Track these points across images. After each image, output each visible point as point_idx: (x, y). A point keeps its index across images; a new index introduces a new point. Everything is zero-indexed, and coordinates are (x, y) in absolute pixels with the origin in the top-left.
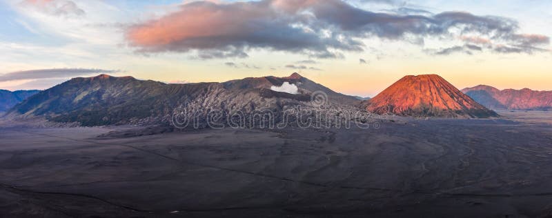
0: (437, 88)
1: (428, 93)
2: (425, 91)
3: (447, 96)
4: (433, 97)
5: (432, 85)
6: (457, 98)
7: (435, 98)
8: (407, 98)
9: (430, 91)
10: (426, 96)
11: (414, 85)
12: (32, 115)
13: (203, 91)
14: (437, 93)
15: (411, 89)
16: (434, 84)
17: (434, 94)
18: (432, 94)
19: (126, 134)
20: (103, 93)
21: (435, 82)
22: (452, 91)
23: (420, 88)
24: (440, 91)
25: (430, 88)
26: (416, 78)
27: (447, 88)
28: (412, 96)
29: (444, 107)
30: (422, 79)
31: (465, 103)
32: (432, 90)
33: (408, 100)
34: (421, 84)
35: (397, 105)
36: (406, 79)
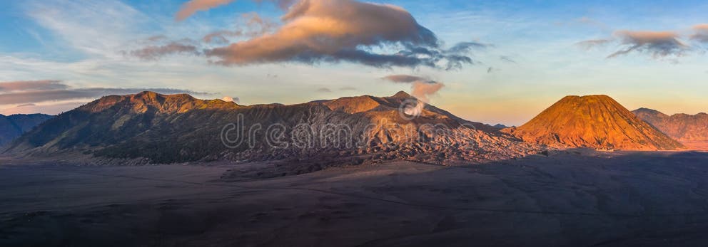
0: (610, 113)
1: (601, 119)
2: (596, 116)
3: (623, 123)
4: (607, 124)
5: (603, 108)
6: (636, 125)
7: (610, 126)
8: (574, 125)
9: (602, 116)
10: (598, 122)
11: (580, 108)
12: (56, 149)
13: (303, 115)
14: (612, 119)
15: (577, 113)
16: (606, 107)
17: (607, 120)
18: (605, 120)
19: (259, 174)
20: (153, 117)
21: (607, 105)
22: (629, 117)
23: (590, 113)
24: (615, 116)
25: (602, 112)
26: (582, 99)
27: (621, 113)
28: (580, 121)
29: (624, 136)
30: (591, 101)
31: (645, 131)
32: (604, 114)
33: (577, 128)
34: (589, 108)
35: (562, 133)
36: (568, 100)
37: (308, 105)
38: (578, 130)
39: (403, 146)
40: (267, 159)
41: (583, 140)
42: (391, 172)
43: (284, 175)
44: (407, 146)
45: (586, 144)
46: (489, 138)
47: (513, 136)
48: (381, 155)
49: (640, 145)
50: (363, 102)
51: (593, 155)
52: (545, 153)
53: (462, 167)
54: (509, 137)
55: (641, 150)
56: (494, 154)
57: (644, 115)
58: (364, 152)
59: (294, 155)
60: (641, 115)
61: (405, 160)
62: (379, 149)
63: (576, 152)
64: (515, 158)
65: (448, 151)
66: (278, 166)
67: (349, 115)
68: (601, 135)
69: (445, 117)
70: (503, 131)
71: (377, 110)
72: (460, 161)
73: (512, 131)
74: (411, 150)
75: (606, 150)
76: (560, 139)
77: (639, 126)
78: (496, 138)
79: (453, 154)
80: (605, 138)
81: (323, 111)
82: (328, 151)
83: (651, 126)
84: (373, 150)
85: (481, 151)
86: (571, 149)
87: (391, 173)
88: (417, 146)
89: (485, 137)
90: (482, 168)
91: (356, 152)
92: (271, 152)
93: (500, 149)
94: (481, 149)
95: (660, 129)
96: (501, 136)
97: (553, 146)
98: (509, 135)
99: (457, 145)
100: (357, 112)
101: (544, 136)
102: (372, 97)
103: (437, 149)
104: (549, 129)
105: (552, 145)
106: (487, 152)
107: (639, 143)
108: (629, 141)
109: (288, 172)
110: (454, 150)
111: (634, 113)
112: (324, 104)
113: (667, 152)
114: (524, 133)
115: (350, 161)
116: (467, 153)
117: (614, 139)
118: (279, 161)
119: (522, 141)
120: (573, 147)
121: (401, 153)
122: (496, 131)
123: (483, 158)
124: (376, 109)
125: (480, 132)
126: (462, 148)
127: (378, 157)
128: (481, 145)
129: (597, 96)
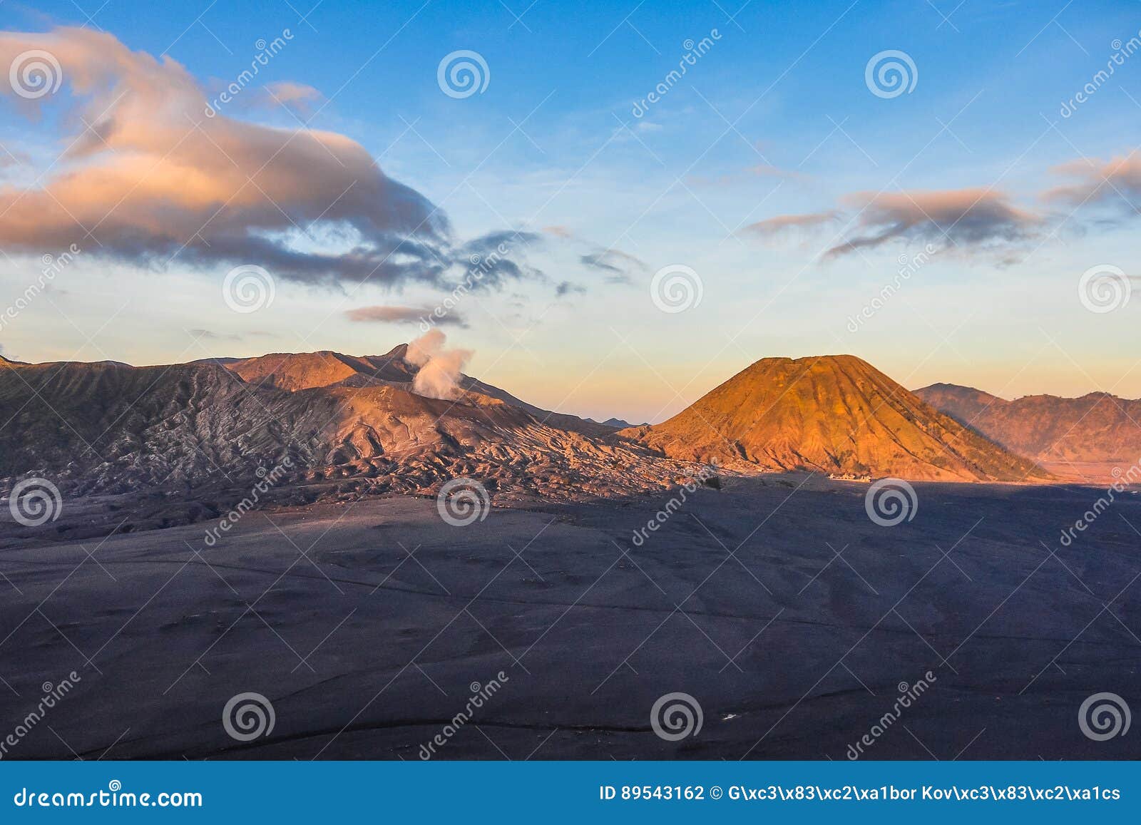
0: (863, 395)
1: (840, 410)
2: (830, 402)
3: (894, 417)
4: (855, 420)
5: (845, 384)
6: (926, 423)
7: (862, 424)
8: (780, 423)
9: (844, 401)
10: (833, 415)
11: (793, 385)
13: (179, 390)
14: (865, 407)
15: (787, 396)
16: (853, 383)
17: (856, 411)
18: (849, 411)
21: (854, 375)
22: (906, 404)
23: (815, 394)
24: (872, 402)
25: (843, 394)
26: (797, 366)
27: (888, 394)
28: (792, 414)
29: (894, 448)
30: (816, 369)
31: (948, 437)
32: (849, 399)
33: (785, 428)
34: (814, 386)
35: (752, 440)
36: (767, 367)
37: (191, 367)
38: (789, 432)
39: (406, 465)
40: (84, 492)
41: (800, 456)
42: (378, 520)
43: (126, 530)
44: (414, 464)
45: (806, 464)
46: (593, 449)
47: (646, 446)
48: (356, 483)
49: (933, 469)
50: (318, 366)
51: (823, 489)
52: (714, 482)
53: (534, 510)
54: (636, 447)
55: (937, 479)
56: (604, 483)
57: (942, 399)
58: (320, 476)
59: (152, 484)
60: (936, 399)
61: (411, 494)
62: (352, 469)
63: (783, 483)
64: (648, 493)
65: (503, 475)
66: (113, 508)
67: (287, 395)
68: (840, 443)
69: (498, 401)
70: (623, 433)
71: (349, 385)
72: (529, 498)
73: (642, 435)
74: (424, 472)
75: (851, 479)
76: (748, 452)
77: (931, 425)
78: (607, 449)
79: (514, 482)
80: (850, 453)
81: (224, 383)
82: (236, 474)
83: (962, 423)
84: (340, 472)
85: (573, 477)
86: (770, 475)
87: (380, 523)
88: (436, 465)
89: (585, 446)
90: (574, 513)
91: (302, 477)
92: (97, 475)
93: (614, 473)
94: (576, 472)
95: (986, 431)
96: (618, 445)
97: (734, 468)
98: (636, 442)
99: (525, 461)
100: (305, 386)
101: (712, 446)
102: (339, 356)
103: (479, 470)
104: (724, 431)
105: (728, 466)
106: (588, 479)
107: (933, 462)
108: (908, 459)
109: (137, 522)
110: (516, 474)
111: (921, 396)
112: (228, 366)
113: (1001, 485)
114: (669, 438)
115: (287, 496)
116: (545, 480)
117: (871, 455)
118: (114, 497)
119: (663, 455)
120: (777, 469)
121: (402, 478)
122: (608, 433)
123: (579, 491)
124: (348, 383)
125: (574, 435)
126: (534, 469)
127: (351, 487)
128: (574, 464)
129: (832, 357)
